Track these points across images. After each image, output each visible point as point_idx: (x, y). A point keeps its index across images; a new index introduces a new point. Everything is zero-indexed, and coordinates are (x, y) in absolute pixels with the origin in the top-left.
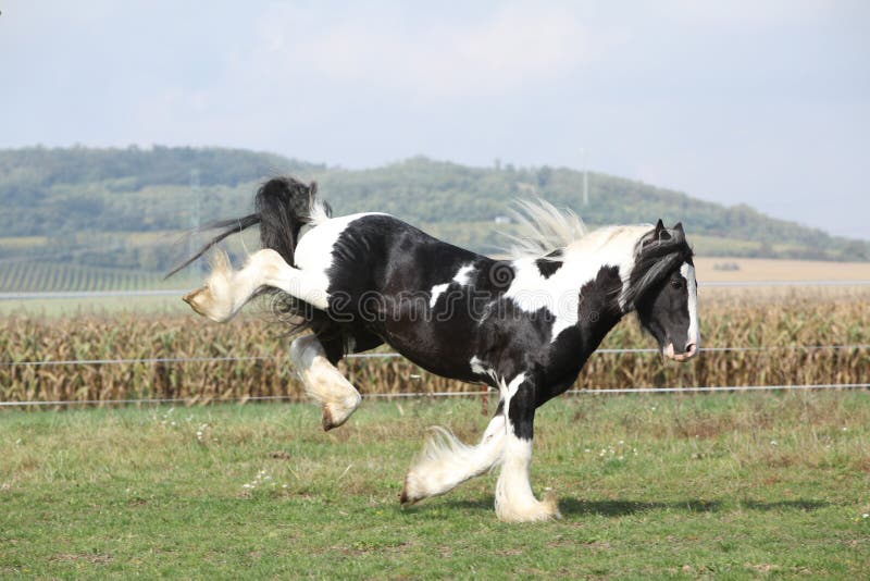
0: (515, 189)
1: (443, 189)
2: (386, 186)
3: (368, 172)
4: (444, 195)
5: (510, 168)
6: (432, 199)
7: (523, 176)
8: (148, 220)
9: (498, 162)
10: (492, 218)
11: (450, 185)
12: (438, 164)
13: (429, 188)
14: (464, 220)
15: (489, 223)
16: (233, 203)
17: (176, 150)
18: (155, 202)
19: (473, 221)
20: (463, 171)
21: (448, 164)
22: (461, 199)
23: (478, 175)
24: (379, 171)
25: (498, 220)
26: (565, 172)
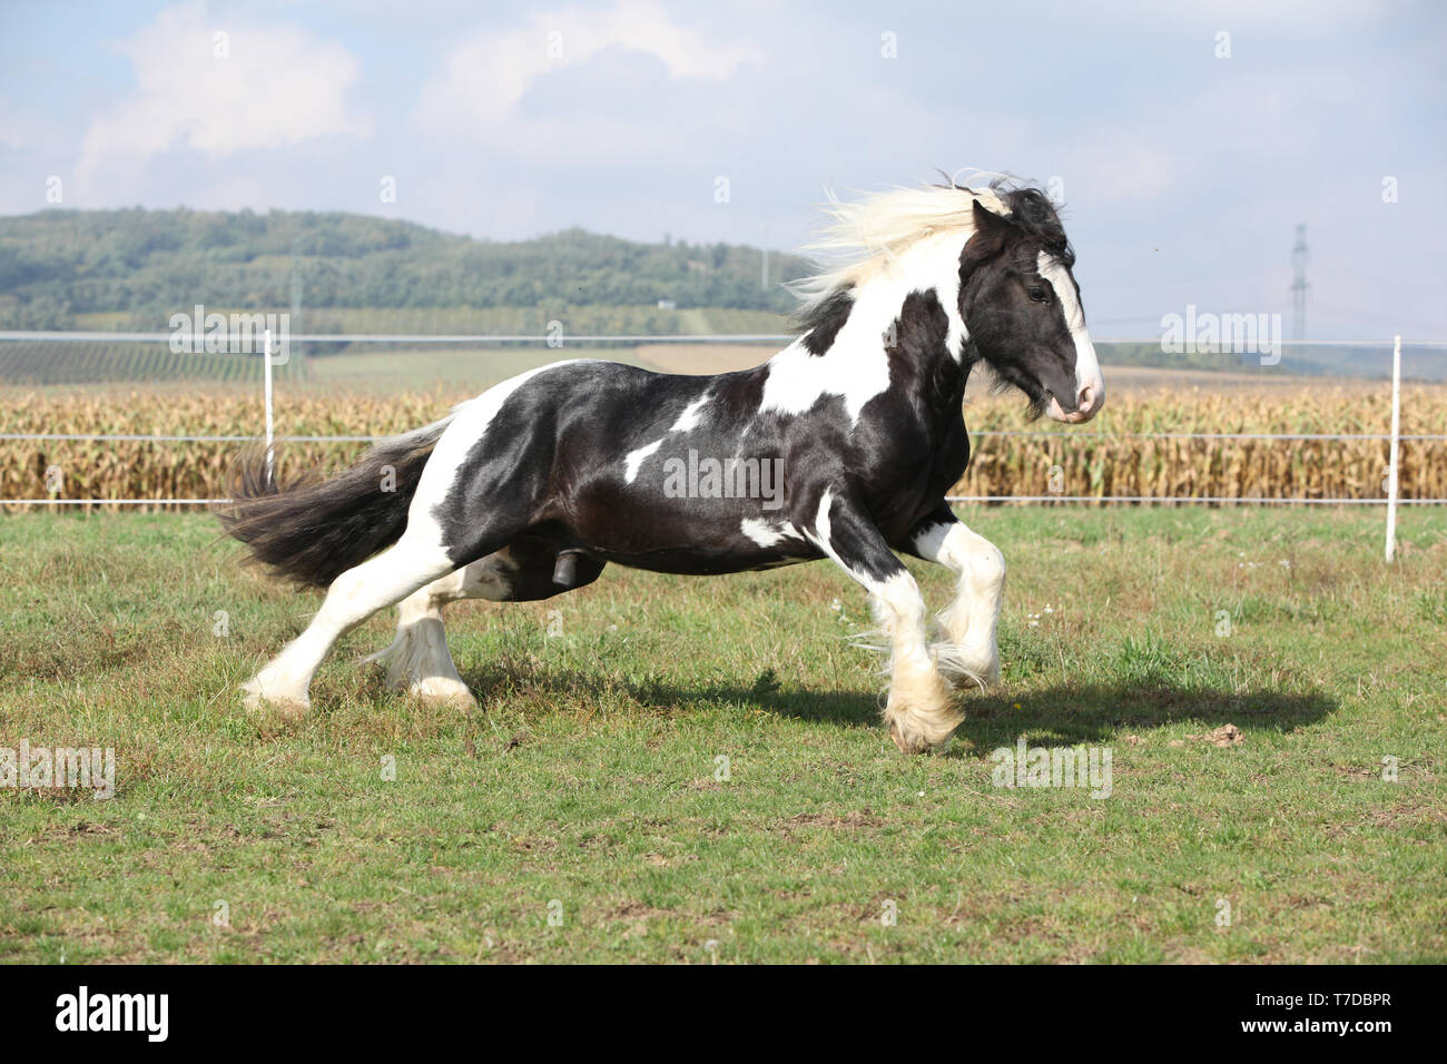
0: (685, 268)
1: (599, 267)
2: (532, 262)
3: (513, 245)
4: (598, 274)
5: (682, 245)
6: (584, 278)
7: (695, 254)
8: (252, 297)
9: (668, 237)
10: (655, 302)
11: (608, 262)
12: (597, 238)
13: (581, 265)
14: (622, 302)
15: (652, 307)
16: (352, 278)
17: (295, 215)
18: (267, 275)
19: (632, 305)
20: (626, 246)
21: (609, 238)
22: (618, 279)
23: (643, 251)
24: (528, 244)
25: (662, 305)
26: (746, 250)
